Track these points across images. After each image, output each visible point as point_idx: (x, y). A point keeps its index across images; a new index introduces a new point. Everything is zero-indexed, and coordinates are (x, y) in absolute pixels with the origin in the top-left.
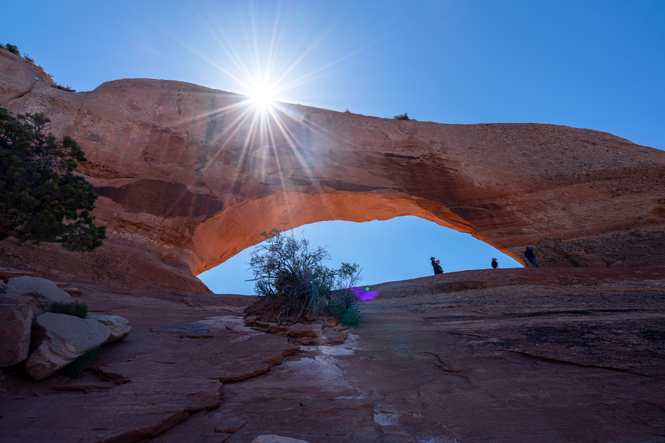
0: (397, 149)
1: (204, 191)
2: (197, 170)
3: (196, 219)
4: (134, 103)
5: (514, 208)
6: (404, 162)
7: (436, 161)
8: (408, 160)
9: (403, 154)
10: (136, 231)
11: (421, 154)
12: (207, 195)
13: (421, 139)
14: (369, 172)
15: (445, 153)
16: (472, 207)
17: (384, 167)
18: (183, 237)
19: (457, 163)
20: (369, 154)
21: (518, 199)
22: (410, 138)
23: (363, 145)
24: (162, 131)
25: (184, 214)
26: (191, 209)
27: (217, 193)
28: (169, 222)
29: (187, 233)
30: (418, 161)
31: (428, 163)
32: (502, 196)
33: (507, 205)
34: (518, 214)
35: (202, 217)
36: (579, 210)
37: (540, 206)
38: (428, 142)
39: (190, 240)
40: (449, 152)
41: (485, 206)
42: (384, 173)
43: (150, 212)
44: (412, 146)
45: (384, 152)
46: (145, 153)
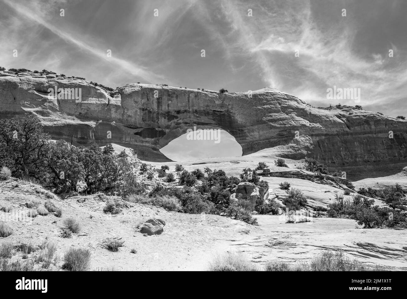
0: (217, 108)
1: (160, 129)
2: (157, 122)
3: (159, 138)
4: (135, 100)
5: (247, 131)
6: (218, 113)
7: (229, 113)
8: (220, 113)
9: (219, 110)
10: (146, 143)
11: (224, 110)
12: (161, 131)
13: (226, 103)
14: (208, 118)
15: (232, 109)
16: (235, 130)
17: (212, 116)
18: (157, 142)
19: (235, 114)
20: (208, 111)
21: (248, 128)
22: (222, 102)
23: (207, 107)
24: (145, 110)
25: (156, 137)
26: (158, 135)
27: (164, 130)
28: (153, 139)
29: (158, 142)
30: (223, 113)
31: (226, 114)
32: (245, 127)
33: (245, 130)
34: (247, 133)
35: (161, 137)
36: (261, 133)
37: (253, 131)
38: (227, 105)
39: (158, 143)
40: (233, 109)
41: (239, 130)
42: (212, 118)
43: (148, 137)
44: (222, 106)
45: (213, 110)
46: (143, 119)
